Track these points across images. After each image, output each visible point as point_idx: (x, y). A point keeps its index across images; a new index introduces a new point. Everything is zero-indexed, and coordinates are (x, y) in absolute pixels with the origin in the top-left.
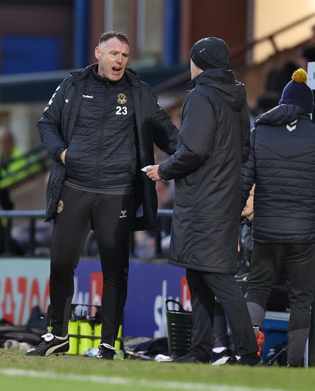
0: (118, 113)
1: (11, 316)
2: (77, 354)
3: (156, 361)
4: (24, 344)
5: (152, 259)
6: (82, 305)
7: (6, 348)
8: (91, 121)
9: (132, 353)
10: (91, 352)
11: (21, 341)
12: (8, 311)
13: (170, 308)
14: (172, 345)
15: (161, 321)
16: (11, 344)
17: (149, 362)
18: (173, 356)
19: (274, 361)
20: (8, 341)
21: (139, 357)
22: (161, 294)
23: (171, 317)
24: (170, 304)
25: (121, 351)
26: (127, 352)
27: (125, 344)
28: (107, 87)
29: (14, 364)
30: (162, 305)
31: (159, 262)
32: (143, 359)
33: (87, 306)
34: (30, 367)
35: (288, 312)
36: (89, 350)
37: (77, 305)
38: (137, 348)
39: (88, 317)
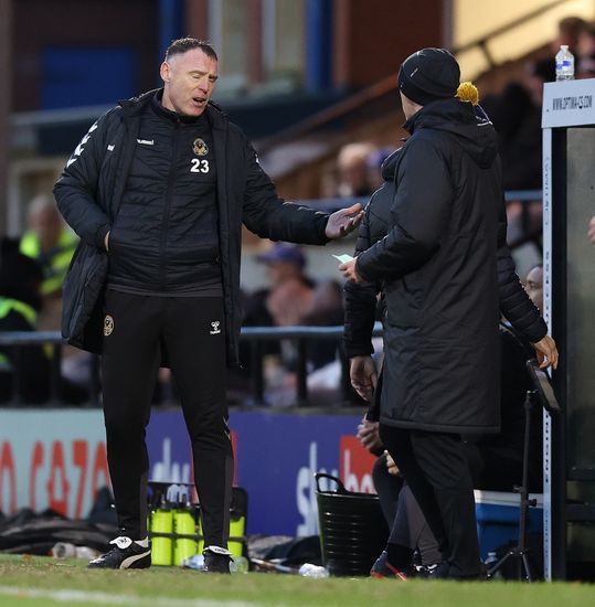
0: (194, 169)
1: (64, 504)
2: (173, 565)
3: (301, 575)
4: (84, 550)
5: (291, 407)
6: (179, 485)
7: (55, 557)
8: (148, 182)
9: (261, 562)
10: (194, 561)
11: (79, 544)
12: (58, 495)
13: (323, 487)
14: (327, 548)
15: (309, 508)
16: (63, 550)
17: (290, 577)
18: (328, 566)
19: (494, 572)
20: (58, 545)
21: (273, 569)
22: (307, 465)
23: (325, 502)
24: (323, 481)
25: (244, 559)
26: (254, 560)
27: (250, 547)
28: (177, 128)
29: (68, 581)
30: (310, 483)
31: (304, 412)
32: (279, 572)
33: (186, 485)
34: (95, 587)
35: (517, 492)
36: (191, 558)
37: (170, 484)
38: (270, 554)
39: (188, 504)
